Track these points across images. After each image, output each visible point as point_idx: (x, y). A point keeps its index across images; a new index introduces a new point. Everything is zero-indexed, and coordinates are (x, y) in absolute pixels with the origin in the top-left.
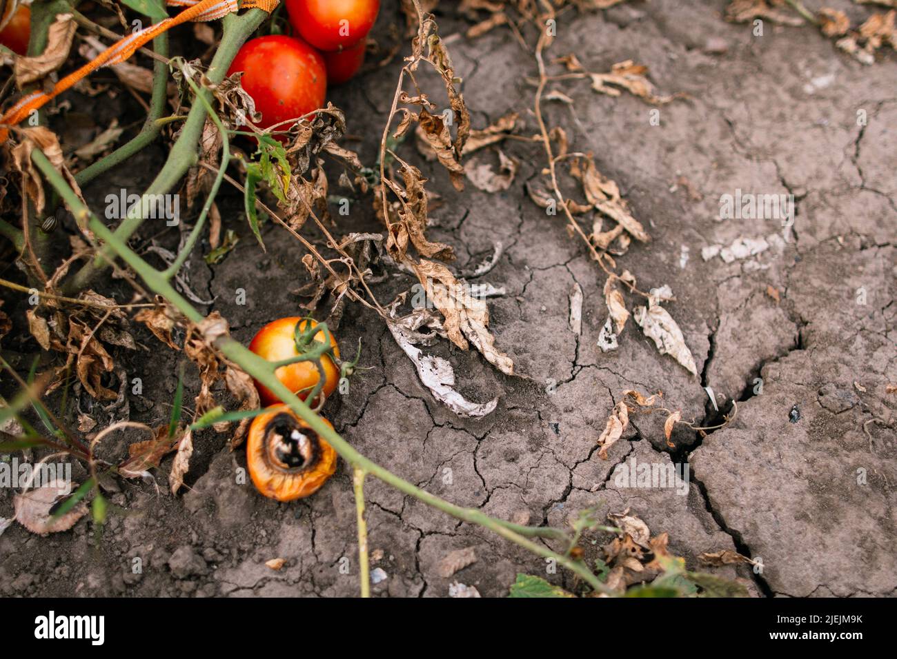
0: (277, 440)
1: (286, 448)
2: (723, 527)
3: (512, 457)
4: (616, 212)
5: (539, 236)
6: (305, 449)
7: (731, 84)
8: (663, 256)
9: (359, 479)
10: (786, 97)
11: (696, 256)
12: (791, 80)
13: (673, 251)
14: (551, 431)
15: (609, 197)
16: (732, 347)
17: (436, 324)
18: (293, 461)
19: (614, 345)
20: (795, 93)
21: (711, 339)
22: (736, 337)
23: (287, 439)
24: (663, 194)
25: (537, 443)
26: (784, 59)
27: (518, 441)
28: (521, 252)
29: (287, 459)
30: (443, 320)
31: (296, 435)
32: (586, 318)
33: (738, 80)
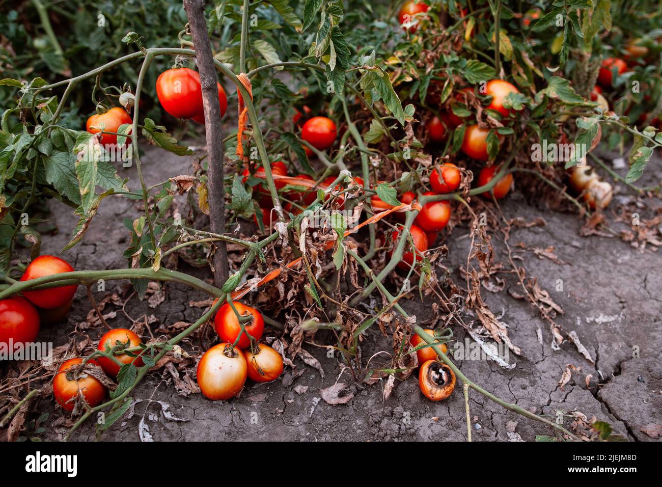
0: (433, 373)
1: (437, 376)
2: (618, 419)
3: (524, 388)
4: (549, 302)
5: (517, 309)
6: (445, 378)
7: (586, 258)
8: (569, 321)
9: (466, 387)
10: (610, 264)
11: (584, 321)
12: (611, 258)
13: (574, 319)
14: (538, 379)
15: (545, 296)
16: (606, 356)
17: (488, 332)
18: (439, 382)
19: (558, 348)
20: (614, 262)
21: (596, 352)
22: (606, 352)
23: (437, 373)
24: (565, 297)
25: (533, 383)
26: (607, 250)
27: (526, 382)
28: (512, 315)
29: (437, 381)
30: (490, 332)
31: (441, 371)
32: (544, 340)
33: (588, 257)
